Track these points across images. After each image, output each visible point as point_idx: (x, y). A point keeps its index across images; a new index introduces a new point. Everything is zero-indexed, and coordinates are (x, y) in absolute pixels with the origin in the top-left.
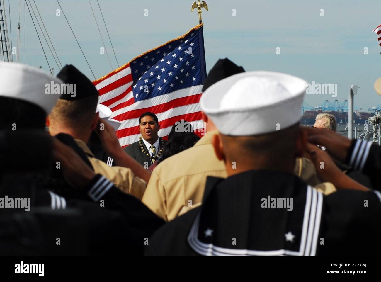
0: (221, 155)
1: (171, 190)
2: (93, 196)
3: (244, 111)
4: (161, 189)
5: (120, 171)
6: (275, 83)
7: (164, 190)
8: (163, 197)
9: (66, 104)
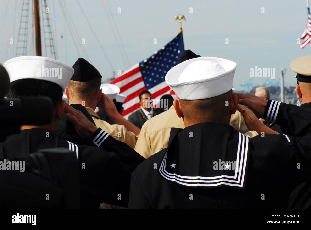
0: (180, 114)
1: (154, 139)
2: (96, 143)
3: (195, 83)
4: (147, 138)
5: (117, 127)
6: (215, 64)
7: (150, 139)
8: (149, 143)
9: (80, 84)
